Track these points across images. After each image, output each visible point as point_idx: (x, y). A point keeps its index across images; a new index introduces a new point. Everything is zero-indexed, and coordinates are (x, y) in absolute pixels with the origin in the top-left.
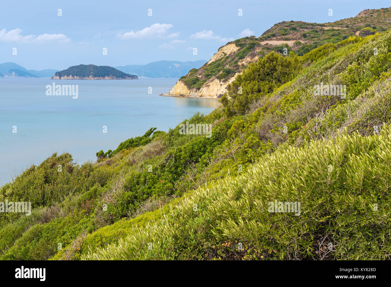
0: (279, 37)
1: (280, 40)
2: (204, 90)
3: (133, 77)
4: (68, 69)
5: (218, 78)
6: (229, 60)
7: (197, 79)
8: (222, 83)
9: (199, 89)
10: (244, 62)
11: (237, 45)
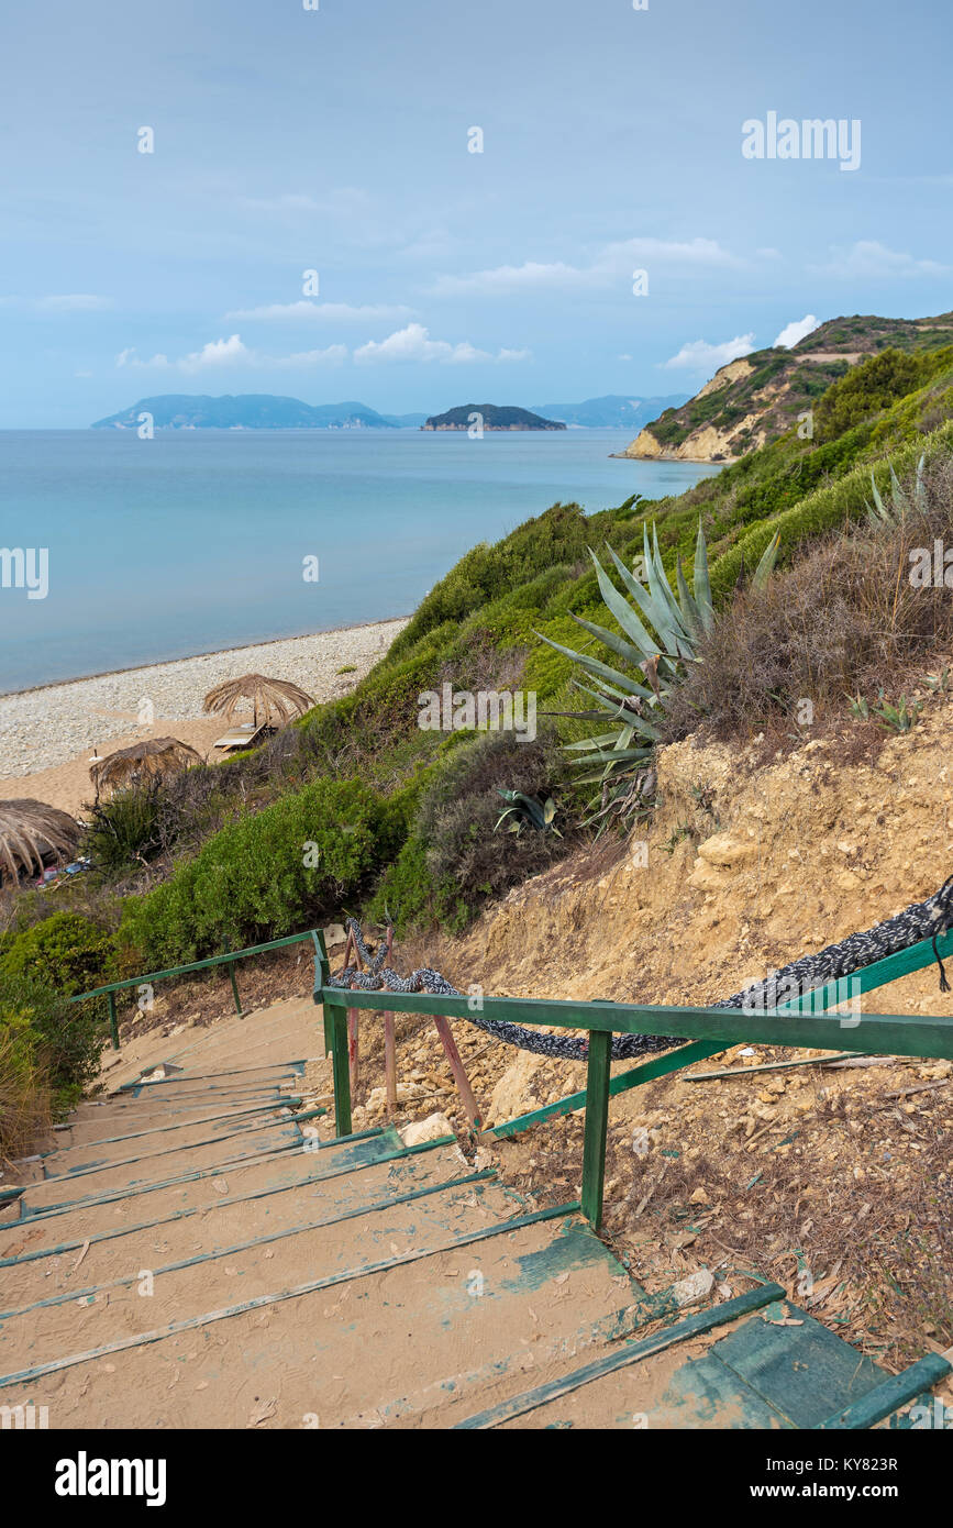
0: (830, 348)
1: (831, 352)
2: (688, 447)
3: (558, 426)
5: (714, 424)
6: (735, 392)
7: (677, 428)
8: (720, 433)
9: (679, 444)
10: (762, 396)
11: (751, 364)
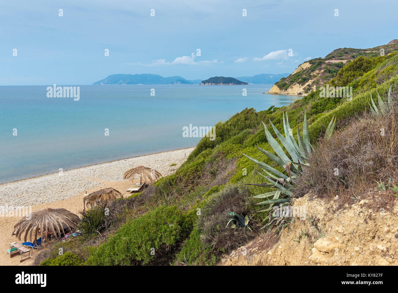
0: (336, 58)
1: (337, 60)
2: (289, 90)
3: (245, 84)
4: (209, 79)
5: (298, 83)
6: (305, 72)
7: (286, 84)
8: (300, 86)
9: (286, 90)
10: (314, 74)
11: (310, 63)
